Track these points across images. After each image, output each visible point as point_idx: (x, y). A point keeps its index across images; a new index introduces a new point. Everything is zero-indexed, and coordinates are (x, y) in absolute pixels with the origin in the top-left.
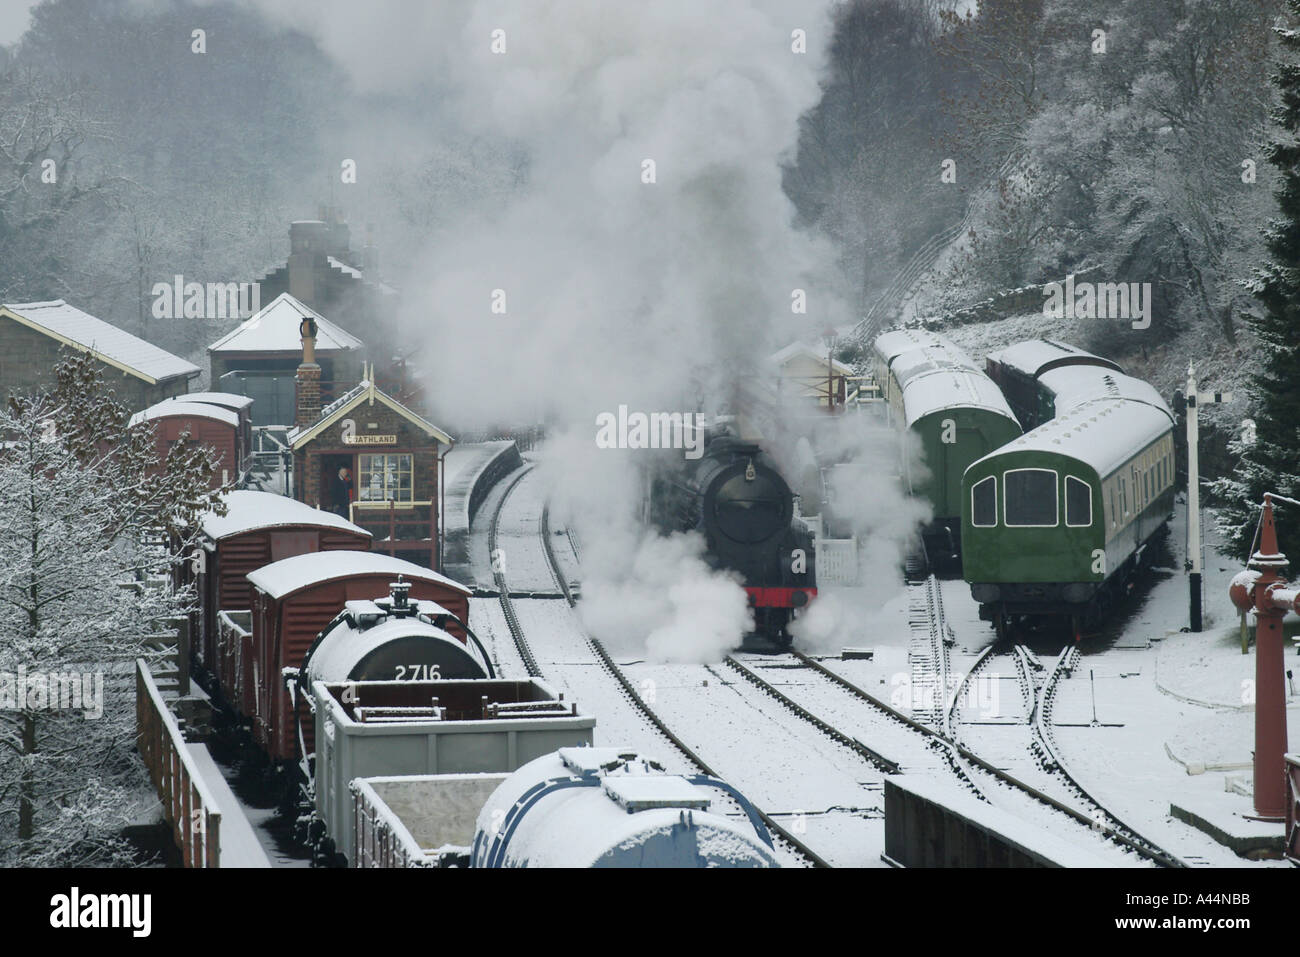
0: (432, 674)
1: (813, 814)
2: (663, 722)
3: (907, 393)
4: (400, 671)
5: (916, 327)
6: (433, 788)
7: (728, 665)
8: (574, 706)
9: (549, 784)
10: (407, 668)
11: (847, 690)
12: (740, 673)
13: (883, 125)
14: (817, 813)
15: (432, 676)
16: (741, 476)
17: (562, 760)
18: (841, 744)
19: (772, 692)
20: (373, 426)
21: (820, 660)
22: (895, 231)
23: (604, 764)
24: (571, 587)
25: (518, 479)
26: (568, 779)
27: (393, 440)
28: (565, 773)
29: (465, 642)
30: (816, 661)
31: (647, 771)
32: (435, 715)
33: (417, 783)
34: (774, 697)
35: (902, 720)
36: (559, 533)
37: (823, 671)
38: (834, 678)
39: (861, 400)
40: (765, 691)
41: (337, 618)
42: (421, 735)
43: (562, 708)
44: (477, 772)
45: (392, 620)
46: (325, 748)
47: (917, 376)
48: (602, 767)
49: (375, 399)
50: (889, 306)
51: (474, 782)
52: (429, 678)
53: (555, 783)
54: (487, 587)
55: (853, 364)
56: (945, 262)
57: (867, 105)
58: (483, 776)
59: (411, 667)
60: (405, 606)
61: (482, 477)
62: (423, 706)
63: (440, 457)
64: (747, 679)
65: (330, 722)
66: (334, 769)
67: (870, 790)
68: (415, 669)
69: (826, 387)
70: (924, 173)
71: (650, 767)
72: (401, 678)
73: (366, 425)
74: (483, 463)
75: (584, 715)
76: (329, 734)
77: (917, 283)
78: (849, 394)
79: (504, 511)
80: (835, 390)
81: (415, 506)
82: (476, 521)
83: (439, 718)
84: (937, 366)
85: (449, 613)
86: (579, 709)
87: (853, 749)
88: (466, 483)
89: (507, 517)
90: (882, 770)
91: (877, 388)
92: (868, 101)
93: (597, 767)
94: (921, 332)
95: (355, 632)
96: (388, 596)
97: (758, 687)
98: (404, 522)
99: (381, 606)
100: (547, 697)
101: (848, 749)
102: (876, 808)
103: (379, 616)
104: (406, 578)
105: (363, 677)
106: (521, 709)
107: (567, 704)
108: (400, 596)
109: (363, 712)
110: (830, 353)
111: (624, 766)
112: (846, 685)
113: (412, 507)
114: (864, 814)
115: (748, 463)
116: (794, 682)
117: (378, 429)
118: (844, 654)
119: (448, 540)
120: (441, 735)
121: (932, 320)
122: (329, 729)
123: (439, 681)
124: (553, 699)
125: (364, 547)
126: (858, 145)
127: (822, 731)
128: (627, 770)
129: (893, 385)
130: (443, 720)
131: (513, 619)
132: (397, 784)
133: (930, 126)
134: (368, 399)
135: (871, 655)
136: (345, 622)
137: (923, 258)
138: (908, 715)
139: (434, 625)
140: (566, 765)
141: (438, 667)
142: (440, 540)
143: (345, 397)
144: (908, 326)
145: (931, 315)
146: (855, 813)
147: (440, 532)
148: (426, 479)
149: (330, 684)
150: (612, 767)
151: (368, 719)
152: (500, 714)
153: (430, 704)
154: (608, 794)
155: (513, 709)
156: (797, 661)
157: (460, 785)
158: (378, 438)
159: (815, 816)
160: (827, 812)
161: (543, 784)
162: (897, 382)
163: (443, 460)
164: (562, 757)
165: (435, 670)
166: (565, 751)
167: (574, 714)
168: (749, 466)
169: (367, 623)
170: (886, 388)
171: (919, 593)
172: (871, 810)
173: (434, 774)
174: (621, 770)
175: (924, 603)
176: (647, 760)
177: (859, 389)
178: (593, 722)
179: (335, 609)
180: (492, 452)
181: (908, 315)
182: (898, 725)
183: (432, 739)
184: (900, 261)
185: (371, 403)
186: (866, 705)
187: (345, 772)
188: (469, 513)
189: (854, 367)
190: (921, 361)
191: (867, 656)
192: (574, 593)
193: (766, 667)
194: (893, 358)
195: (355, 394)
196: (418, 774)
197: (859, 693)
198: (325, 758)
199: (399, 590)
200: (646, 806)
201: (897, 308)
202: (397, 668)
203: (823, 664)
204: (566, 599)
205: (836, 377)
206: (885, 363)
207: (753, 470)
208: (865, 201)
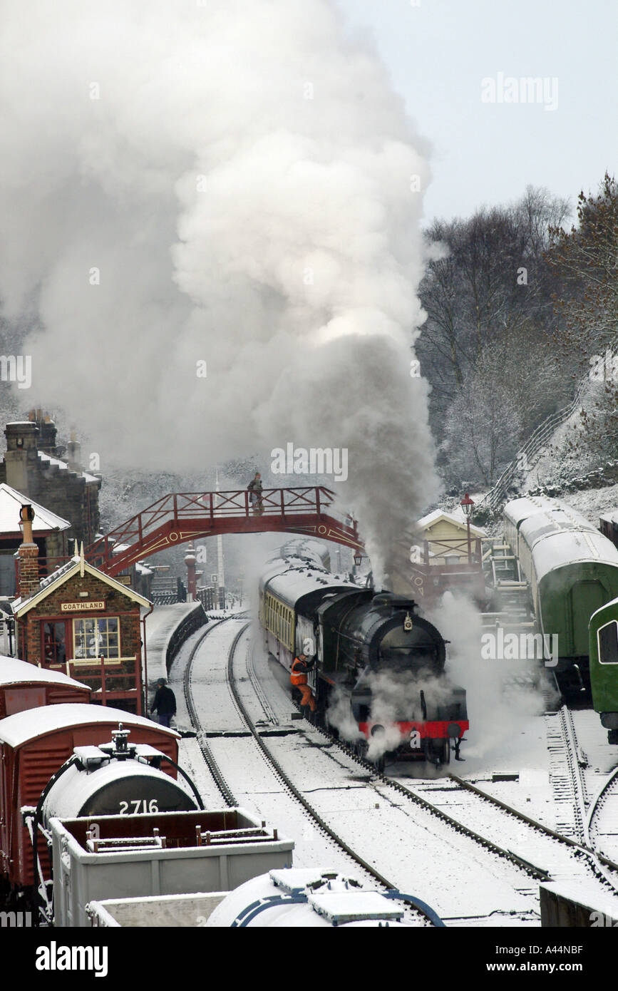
0: (151, 808)
1: (477, 917)
2: (343, 841)
3: (535, 551)
4: (124, 806)
5: (538, 494)
6: (158, 907)
7: (396, 789)
8: (275, 832)
9: (263, 902)
10: (129, 803)
11: (499, 808)
12: (406, 796)
13: (502, 324)
14: (481, 917)
15: (151, 810)
16: (400, 628)
17: (272, 881)
18: (497, 855)
19: (435, 812)
20: (84, 594)
21: (473, 782)
22: (516, 413)
23: (309, 883)
24: (257, 726)
25: (205, 635)
26: (279, 897)
27: (101, 606)
28: (276, 892)
29: (176, 778)
30: (470, 784)
31: (347, 888)
32: (157, 844)
33: (143, 903)
34: (437, 816)
35: (548, 833)
36: (243, 680)
37: (477, 792)
38: (486, 798)
39: (495, 557)
40: (429, 811)
41: (67, 763)
42: (145, 862)
43: (264, 834)
44: (195, 892)
45: (114, 762)
46: (62, 876)
47: (544, 536)
48: (308, 886)
49: (85, 571)
50: (513, 477)
51: (192, 901)
52: (148, 811)
53: (268, 901)
54: (186, 728)
55: (486, 527)
56: (560, 437)
57: (488, 308)
58: (199, 895)
59: (132, 802)
60: (125, 750)
61: (175, 634)
62: (146, 836)
63: (142, 619)
64: (413, 801)
65: (66, 853)
66: (70, 894)
67: (525, 895)
68: (136, 804)
69: (465, 548)
70: (538, 364)
71: (349, 885)
72: (124, 812)
73: (79, 594)
74: (175, 621)
75: (284, 839)
76: (65, 863)
77: (536, 457)
78: (484, 552)
79: (195, 663)
80: (473, 550)
81: (122, 662)
82: (171, 671)
83: (160, 846)
84: (560, 527)
85: (162, 754)
86: (279, 835)
87: (508, 860)
88: (162, 639)
89: (199, 668)
90: (535, 877)
91: (508, 547)
92: (489, 304)
93: (304, 886)
94: (542, 499)
95: (83, 773)
96: (110, 742)
97: (422, 808)
98: (113, 676)
99: (106, 751)
100: (250, 824)
101: (504, 859)
102: (532, 911)
103: (103, 759)
104: (126, 726)
105: (92, 812)
106: (229, 836)
107: (269, 830)
108: (121, 742)
109: (95, 843)
110: (468, 519)
111: (326, 884)
112: (498, 804)
113: (119, 663)
114: (522, 916)
115: (406, 616)
116: (453, 803)
117: (89, 597)
118: (494, 776)
119: (151, 690)
120: (162, 861)
121: (552, 488)
122: (65, 859)
123: (157, 813)
124: (256, 827)
125: (85, 699)
126: (482, 342)
127: (480, 845)
128: (329, 887)
129: (522, 544)
130: (163, 848)
131: (209, 756)
132: (127, 905)
133: (542, 324)
134: (79, 572)
135: (517, 777)
136: (74, 765)
137: (540, 436)
138: (553, 828)
139: (150, 765)
140: (276, 884)
141: (156, 801)
142: (144, 690)
143: (59, 571)
144: (531, 494)
145: (549, 484)
146: (514, 916)
147: (144, 684)
148: (131, 638)
149: (65, 820)
150: (317, 885)
151: (100, 849)
152: (212, 841)
153: (151, 834)
154: (315, 910)
155: (223, 836)
156: (454, 784)
157: (180, 905)
158: (88, 604)
159: (480, 919)
160: (490, 915)
161: (258, 903)
162: (525, 541)
163: (144, 621)
164: (272, 878)
165: (154, 804)
166: (274, 872)
167: (276, 839)
168: (407, 618)
169: (93, 766)
170: (516, 547)
171: (555, 721)
172: (527, 912)
173: (157, 895)
174: (324, 888)
175: (559, 730)
176: (347, 879)
177: (492, 548)
178: (292, 845)
179: (64, 754)
180: (183, 612)
181: (531, 483)
182: (545, 838)
183: (155, 865)
184: (521, 439)
185: (82, 575)
186: (516, 821)
187: (81, 897)
188: (167, 665)
189: (487, 530)
190: (546, 523)
191: (514, 778)
192: (260, 731)
193: (429, 790)
194: (521, 522)
195: (68, 567)
196: (145, 896)
197: (509, 811)
198: (62, 883)
199: (120, 736)
200: (348, 919)
201: (519, 478)
202: (121, 804)
203: (475, 786)
204: (253, 737)
205: (473, 540)
206: (514, 525)
207: (410, 621)
208: (490, 389)
